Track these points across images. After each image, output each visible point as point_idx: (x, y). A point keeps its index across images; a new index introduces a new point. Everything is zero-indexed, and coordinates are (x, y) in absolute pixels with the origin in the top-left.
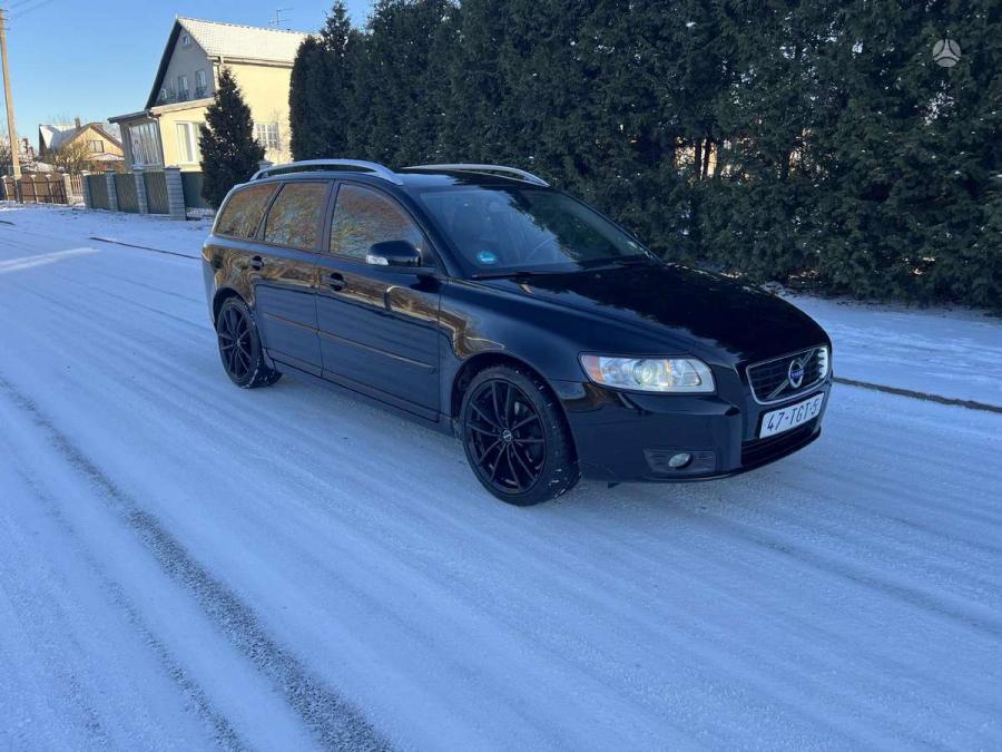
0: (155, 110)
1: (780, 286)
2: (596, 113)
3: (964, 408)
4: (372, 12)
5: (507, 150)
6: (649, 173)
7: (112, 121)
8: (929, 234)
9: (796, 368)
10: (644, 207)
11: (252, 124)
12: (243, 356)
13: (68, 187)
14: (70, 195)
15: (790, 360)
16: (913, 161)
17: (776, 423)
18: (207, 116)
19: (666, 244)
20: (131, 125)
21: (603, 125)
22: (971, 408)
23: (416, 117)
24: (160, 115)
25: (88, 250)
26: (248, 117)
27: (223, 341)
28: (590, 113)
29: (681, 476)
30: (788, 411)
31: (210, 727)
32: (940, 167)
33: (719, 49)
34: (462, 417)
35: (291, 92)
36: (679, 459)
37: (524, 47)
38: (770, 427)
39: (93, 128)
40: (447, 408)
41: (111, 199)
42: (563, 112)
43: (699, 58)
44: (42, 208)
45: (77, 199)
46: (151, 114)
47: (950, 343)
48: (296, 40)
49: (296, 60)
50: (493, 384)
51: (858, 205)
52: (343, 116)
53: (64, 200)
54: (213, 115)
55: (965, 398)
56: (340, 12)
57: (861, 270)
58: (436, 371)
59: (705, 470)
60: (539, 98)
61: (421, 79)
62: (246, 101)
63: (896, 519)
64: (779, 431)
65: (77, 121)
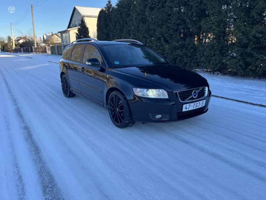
0: (69, 29)
1: (219, 73)
2: (169, 26)
3: (259, 106)
4: (117, 2)
5: (147, 37)
6: (184, 42)
7: (59, 32)
8: (259, 57)
9: (195, 92)
10: (182, 51)
11: (89, 32)
12: (66, 89)
13: (47, 49)
14: (47, 51)
15: (193, 90)
16: (254, 37)
17: (187, 107)
18: (78, 30)
19: (188, 61)
20: (63, 33)
21: (172, 29)
22: (261, 106)
23: (127, 29)
24: (69, 31)
25: (47, 64)
26: (88, 30)
27: (63, 86)
28: (168, 26)
29: (159, 121)
30: (192, 104)
31: (17, 178)
32: (263, 38)
33: (203, 7)
34: (108, 105)
35: (97, 23)
36: (159, 116)
37: (152, 9)
38: (186, 108)
39: (56, 34)
40: (105, 102)
41: (57, 52)
42: (161, 26)
43: (198, 10)
44: (41, 54)
45: (49, 52)
46: (67, 31)
47: (262, 88)
48: (99, 10)
49: (99, 15)
50: (114, 95)
51: (240, 50)
52: (109, 29)
53: (46, 52)
54: (79, 30)
55: (259, 104)
56: (109, 2)
57: (240, 68)
58: (102, 92)
59: (166, 119)
60: (155, 23)
61: (128, 19)
62: (87, 26)
63: (224, 136)
64: (189, 110)
65: (52, 33)
